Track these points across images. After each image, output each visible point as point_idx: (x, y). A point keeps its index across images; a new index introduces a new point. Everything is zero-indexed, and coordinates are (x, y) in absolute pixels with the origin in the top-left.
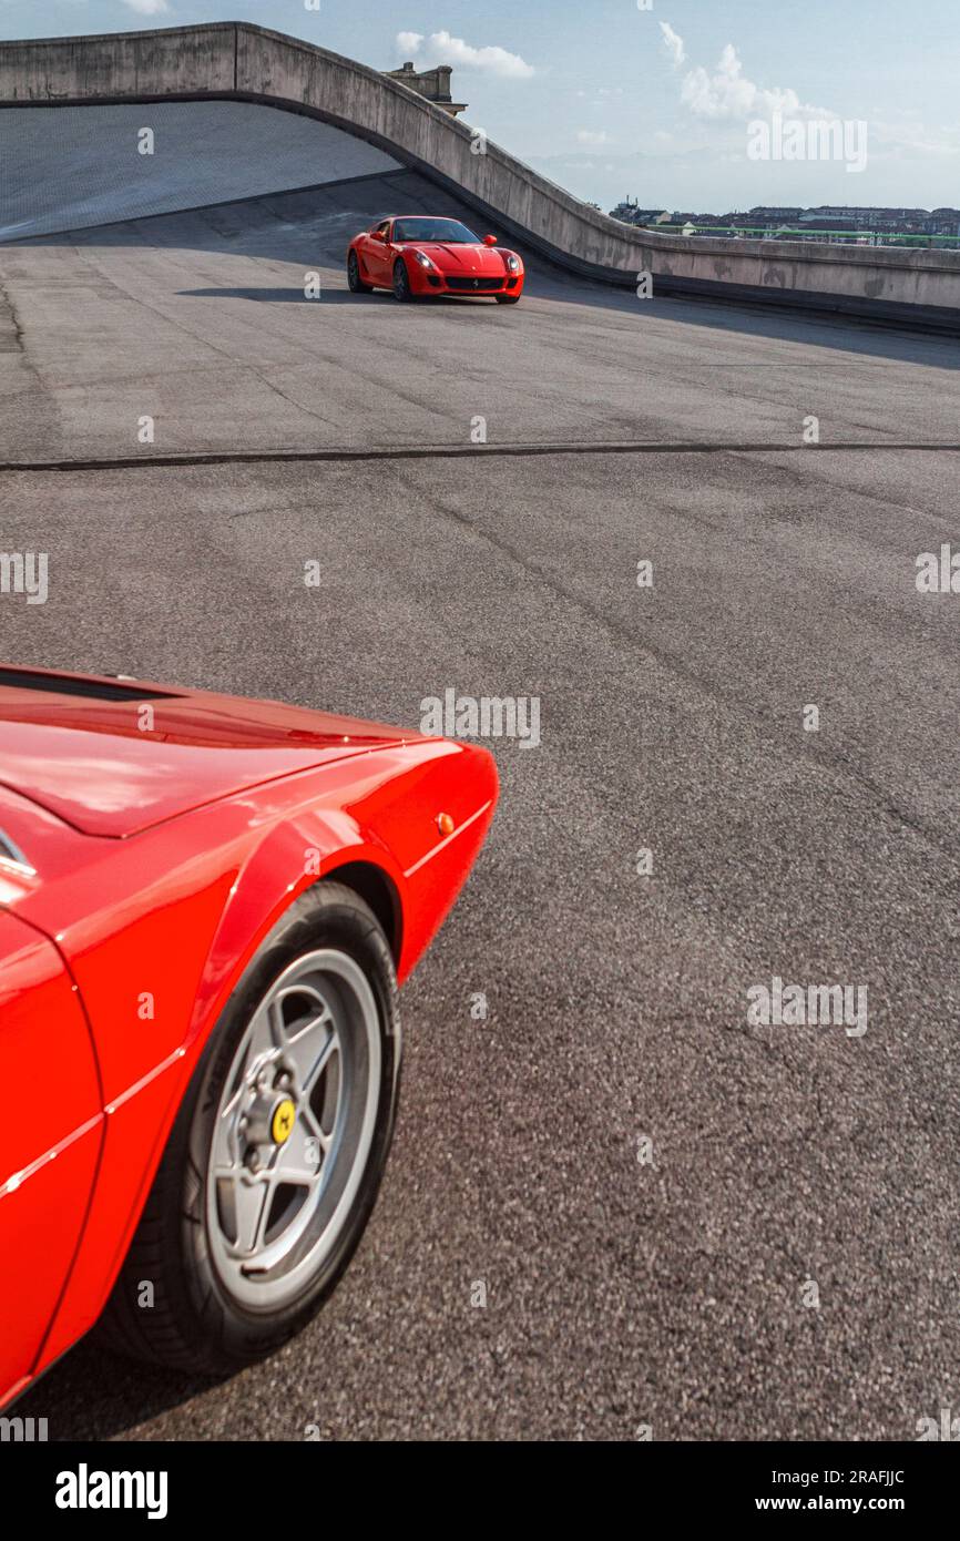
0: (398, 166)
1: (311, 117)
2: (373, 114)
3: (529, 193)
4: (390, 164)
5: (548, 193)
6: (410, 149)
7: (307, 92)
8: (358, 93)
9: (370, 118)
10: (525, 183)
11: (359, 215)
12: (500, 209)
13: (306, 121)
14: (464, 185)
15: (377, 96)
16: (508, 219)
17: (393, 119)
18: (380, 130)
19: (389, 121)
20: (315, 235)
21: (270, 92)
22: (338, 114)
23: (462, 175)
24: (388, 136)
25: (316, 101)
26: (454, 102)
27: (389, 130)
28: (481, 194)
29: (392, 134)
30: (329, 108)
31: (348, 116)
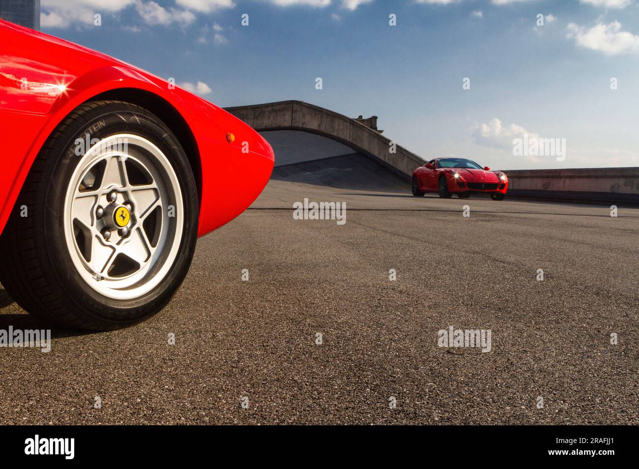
0: (354, 152)
1: (321, 135)
2: (345, 133)
3: (406, 159)
4: (351, 151)
5: (413, 158)
6: (359, 145)
7: (319, 126)
8: (339, 125)
9: (344, 134)
10: (404, 155)
11: (337, 169)
12: (394, 166)
13: (319, 137)
14: (380, 158)
15: (347, 126)
16: (398, 170)
17: (353, 134)
18: (348, 139)
19: (351, 135)
20: (319, 176)
21: (305, 126)
22: (331, 133)
23: (379, 154)
24: (351, 141)
25: (323, 129)
26: (378, 129)
27: (351, 138)
28: (387, 161)
29: (352, 140)
30: (329, 131)
31: (335, 134)
